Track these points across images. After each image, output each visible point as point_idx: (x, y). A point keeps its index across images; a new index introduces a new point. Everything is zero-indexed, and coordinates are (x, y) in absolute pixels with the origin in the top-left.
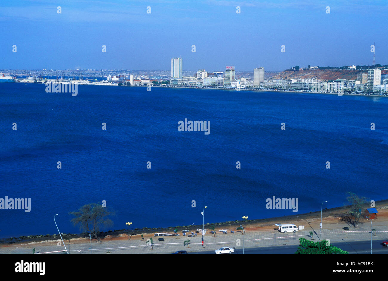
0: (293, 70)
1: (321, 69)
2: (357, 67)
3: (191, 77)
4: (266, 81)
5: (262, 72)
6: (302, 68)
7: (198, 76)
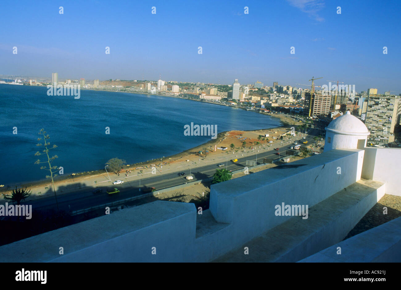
0: (109, 81)
1: (122, 81)
2: (137, 81)
3: (62, 82)
4: (100, 86)
5: (98, 82)
6: (113, 80)
7: (67, 82)
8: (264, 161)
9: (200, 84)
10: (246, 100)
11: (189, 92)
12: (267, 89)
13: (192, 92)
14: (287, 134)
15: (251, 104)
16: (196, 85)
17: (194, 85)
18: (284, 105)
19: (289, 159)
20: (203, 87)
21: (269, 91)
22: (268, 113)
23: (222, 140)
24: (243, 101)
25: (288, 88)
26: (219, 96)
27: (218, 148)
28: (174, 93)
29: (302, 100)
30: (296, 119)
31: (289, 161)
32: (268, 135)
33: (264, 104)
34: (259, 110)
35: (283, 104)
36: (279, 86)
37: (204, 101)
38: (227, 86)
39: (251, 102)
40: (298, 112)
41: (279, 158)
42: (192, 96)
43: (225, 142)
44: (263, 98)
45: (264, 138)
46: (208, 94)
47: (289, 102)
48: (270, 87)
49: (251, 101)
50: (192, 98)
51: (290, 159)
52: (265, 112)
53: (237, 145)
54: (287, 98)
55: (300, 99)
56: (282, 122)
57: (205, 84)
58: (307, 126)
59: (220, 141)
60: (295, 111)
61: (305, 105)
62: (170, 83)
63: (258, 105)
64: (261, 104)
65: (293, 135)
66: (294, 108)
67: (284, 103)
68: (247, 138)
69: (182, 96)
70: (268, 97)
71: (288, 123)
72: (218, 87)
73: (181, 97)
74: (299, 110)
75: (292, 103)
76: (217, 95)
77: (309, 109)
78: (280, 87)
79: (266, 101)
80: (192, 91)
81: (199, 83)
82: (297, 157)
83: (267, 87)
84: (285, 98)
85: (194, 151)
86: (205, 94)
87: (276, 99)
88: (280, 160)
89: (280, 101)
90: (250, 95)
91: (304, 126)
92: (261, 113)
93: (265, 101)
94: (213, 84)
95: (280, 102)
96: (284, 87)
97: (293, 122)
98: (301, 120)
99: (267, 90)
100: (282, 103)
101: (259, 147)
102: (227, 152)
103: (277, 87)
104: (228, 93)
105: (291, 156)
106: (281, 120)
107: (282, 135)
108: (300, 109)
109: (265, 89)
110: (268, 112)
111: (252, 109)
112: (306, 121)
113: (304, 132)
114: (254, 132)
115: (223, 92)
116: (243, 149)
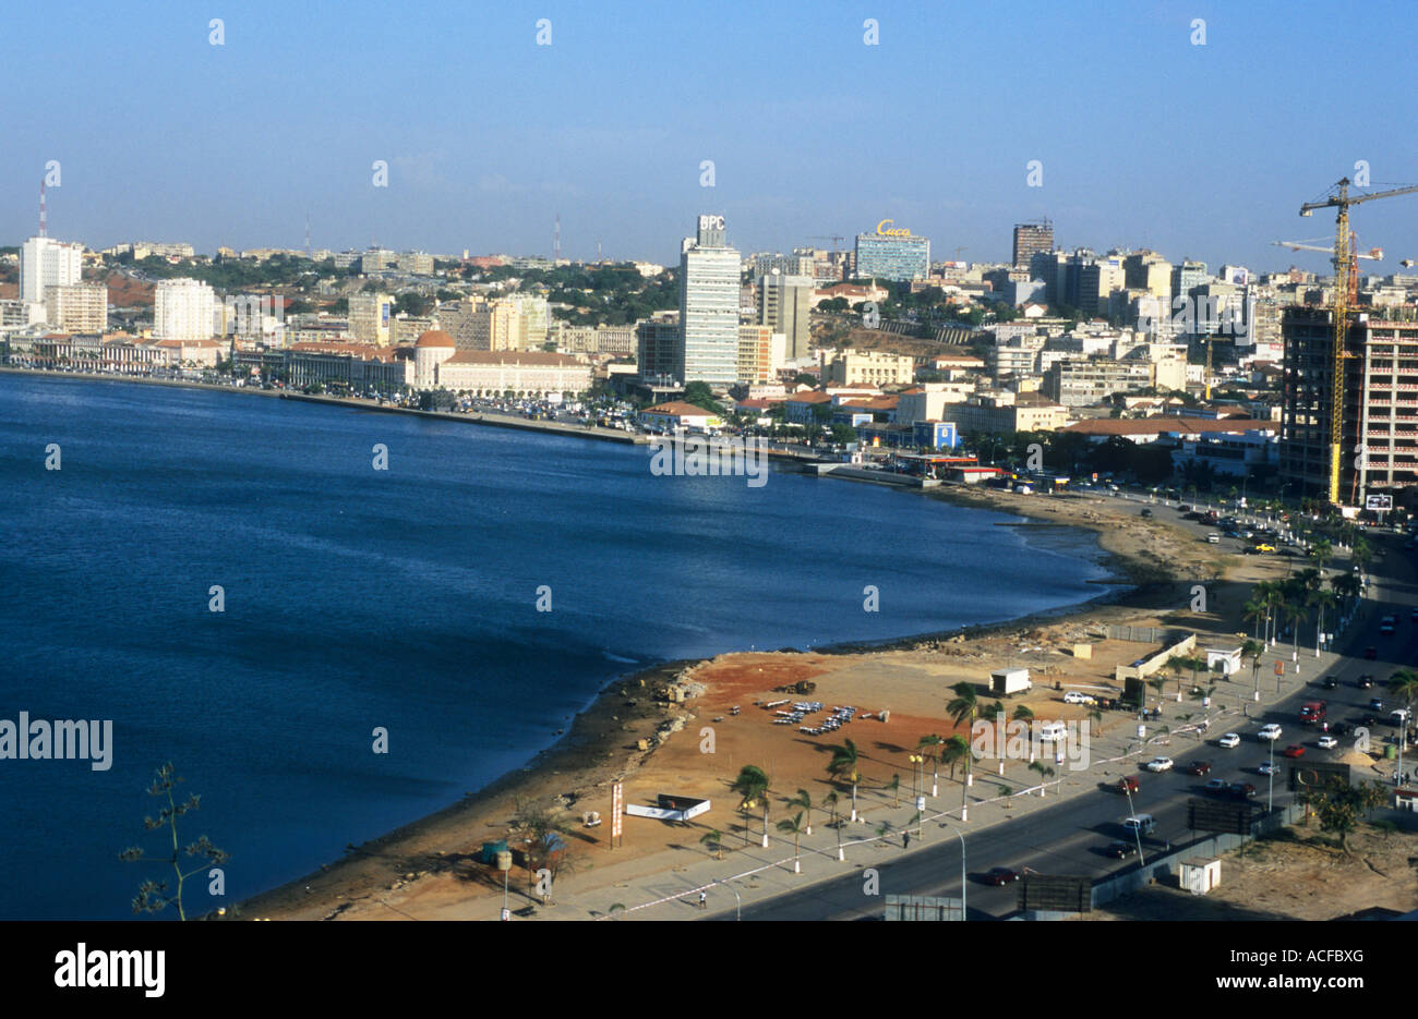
8: (1024, 893)
9: (393, 265)
10: (802, 387)
11: (305, 336)
12: (964, 287)
13: (330, 336)
14: (1174, 663)
15: (848, 420)
16: (356, 269)
17: (340, 274)
18: (1115, 414)
19: (1216, 866)
20: (420, 290)
21: (980, 299)
22: (990, 493)
23: (654, 742)
24: (778, 393)
25: (1137, 274)
26: (570, 361)
27: (632, 809)
28: (176, 346)
29: (1262, 369)
30: (1228, 528)
31: (1217, 881)
32: (1025, 674)
33: (952, 411)
34: (917, 468)
35: (1106, 411)
36: (1062, 260)
37: (441, 412)
38: (628, 275)
39: (842, 401)
40: (1239, 468)
41: (1137, 866)
42: (335, 368)
43: (685, 755)
44: (941, 364)
45: (992, 701)
46: (476, 345)
47: (1151, 392)
48: (988, 268)
49: (840, 394)
50: (336, 390)
51: (1223, 870)
52: (970, 486)
53: (788, 771)
54: (1137, 355)
55: (1242, 362)
56: (1113, 561)
57: (437, 265)
58: (1326, 587)
59: (636, 747)
60: (1212, 461)
61: (1293, 412)
62: (126, 258)
63: (902, 422)
64: (929, 416)
65: (1219, 666)
66: (1204, 440)
67: (1119, 398)
68: (858, 712)
69: (246, 374)
70: (976, 354)
71: (1166, 564)
72: (549, 279)
73: (240, 382)
74: (1241, 455)
75: (1177, 393)
76: (548, 353)
77: (1329, 439)
78: (1074, 266)
79: (971, 388)
80: (336, 328)
81: (386, 255)
82: (1276, 845)
83: (961, 265)
84: (1121, 352)
85: (443, 841)
86: (450, 351)
87: (1046, 365)
88: (1147, 877)
89: (1078, 384)
90: (823, 340)
91: (1294, 591)
92: (934, 495)
93: (961, 393)
94: (504, 260)
95: (1080, 390)
96: (1104, 267)
97: (1204, 555)
98: (1271, 537)
99: (963, 298)
100: (1096, 398)
101: (965, 783)
102: (712, 841)
103: (1043, 266)
104: (646, 334)
105: (1231, 841)
106: (1105, 541)
107: (1132, 673)
108: (1251, 445)
109: (947, 289)
110: (989, 483)
111: (857, 460)
112: (1309, 539)
113: (1309, 641)
114: (899, 653)
115: (595, 325)
116: (843, 804)
